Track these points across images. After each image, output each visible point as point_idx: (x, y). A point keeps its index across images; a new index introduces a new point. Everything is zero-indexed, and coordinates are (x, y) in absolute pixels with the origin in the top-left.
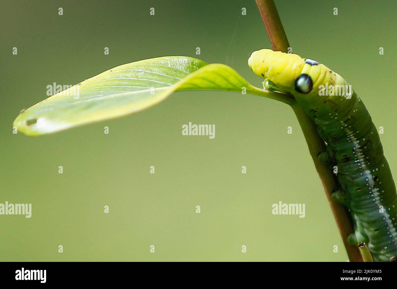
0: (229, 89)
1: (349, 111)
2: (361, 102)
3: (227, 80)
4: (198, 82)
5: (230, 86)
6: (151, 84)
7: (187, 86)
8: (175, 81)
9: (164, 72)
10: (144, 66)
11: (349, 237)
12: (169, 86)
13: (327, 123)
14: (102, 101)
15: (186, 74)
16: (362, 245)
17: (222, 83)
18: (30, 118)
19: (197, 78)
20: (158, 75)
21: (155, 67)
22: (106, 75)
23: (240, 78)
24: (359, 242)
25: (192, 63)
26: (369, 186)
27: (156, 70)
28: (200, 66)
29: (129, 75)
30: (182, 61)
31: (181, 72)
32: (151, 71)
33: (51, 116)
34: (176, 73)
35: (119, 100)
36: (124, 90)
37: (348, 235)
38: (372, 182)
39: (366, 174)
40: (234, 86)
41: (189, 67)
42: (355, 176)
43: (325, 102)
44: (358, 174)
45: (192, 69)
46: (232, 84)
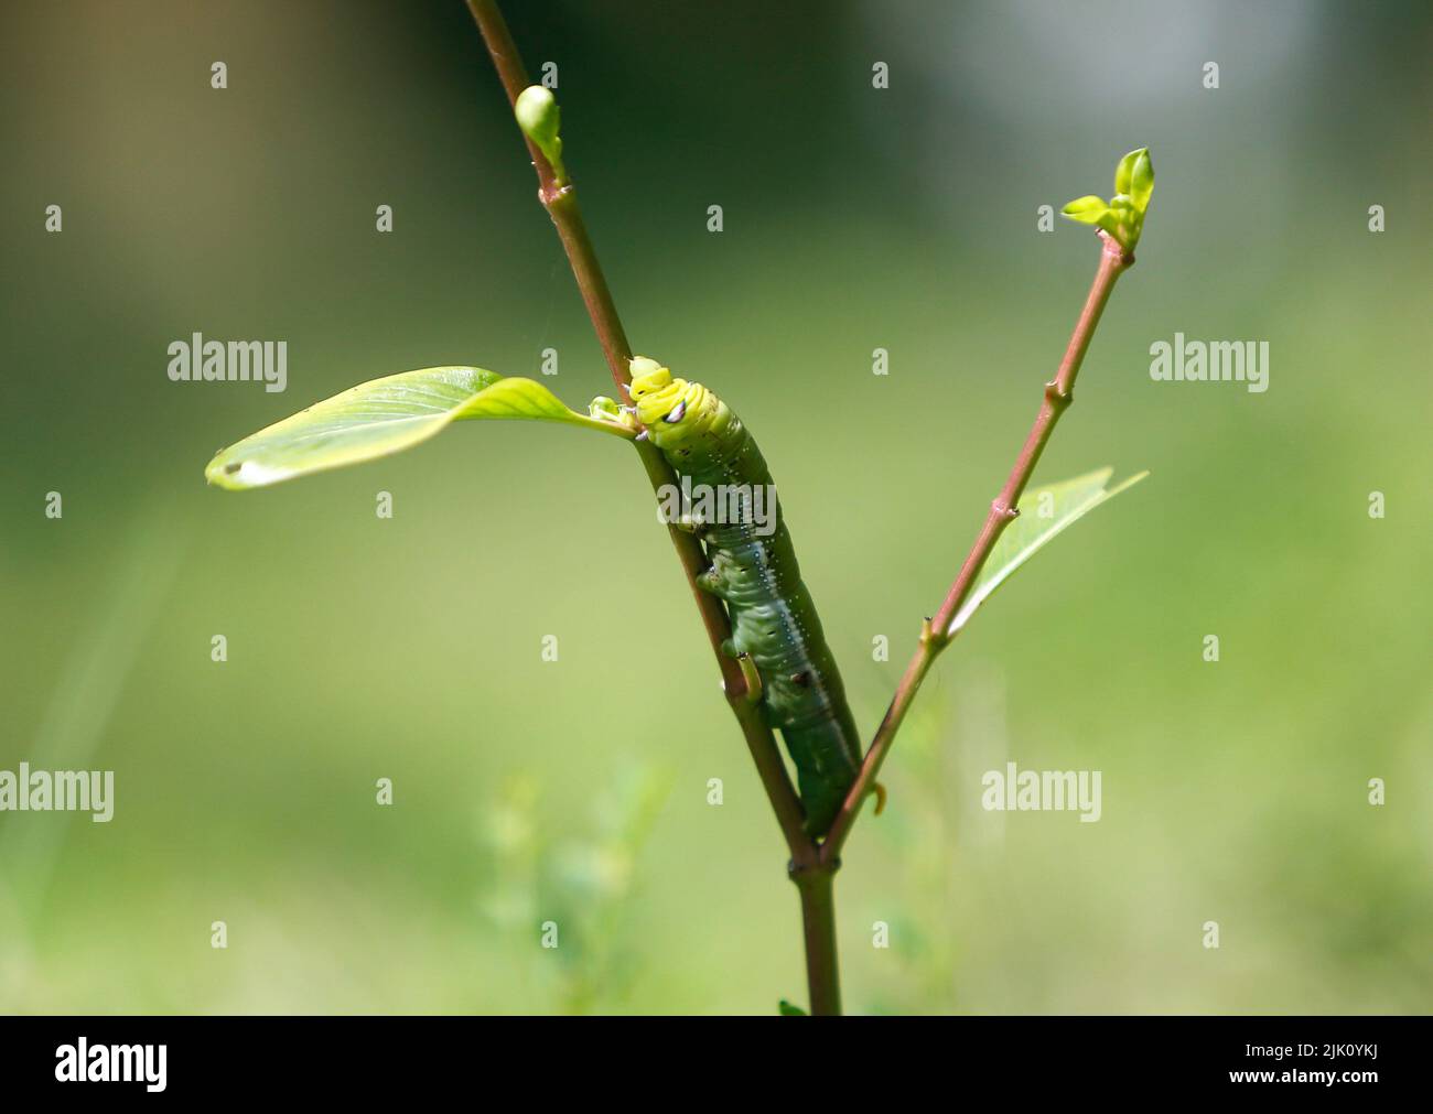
0: (537, 417)
1: (737, 451)
2: (751, 439)
3: (534, 403)
4: (491, 407)
5: (539, 413)
6: (418, 410)
7: (474, 412)
8: (453, 404)
9: (437, 391)
10: (406, 382)
11: (723, 645)
12: (442, 411)
13: (706, 470)
14: (340, 436)
15: (471, 394)
16: (744, 655)
17: (527, 408)
18: (232, 462)
19: (487, 399)
20: (428, 396)
21: (421, 383)
22: (349, 396)
23: (553, 398)
24: (738, 651)
25: (481, 377)
26: (760, 565)
27: (425, 389)
28: (492, 381)
29: (384, 395)
30: (463, 374)
31: (463, 391)
32: (417, 389)
33: (263, 458)
34: (455, 392)
35: (369, 435)
36: (375, 418)
37: (722, 641)
38: (764, 560)
39: (756, 547)
40: (544, 411)
41: (474, 384)
42: (738, 549)
43: (704, 436)
44: (743, 547)
45: (481, 385)
46: (540, 409)
